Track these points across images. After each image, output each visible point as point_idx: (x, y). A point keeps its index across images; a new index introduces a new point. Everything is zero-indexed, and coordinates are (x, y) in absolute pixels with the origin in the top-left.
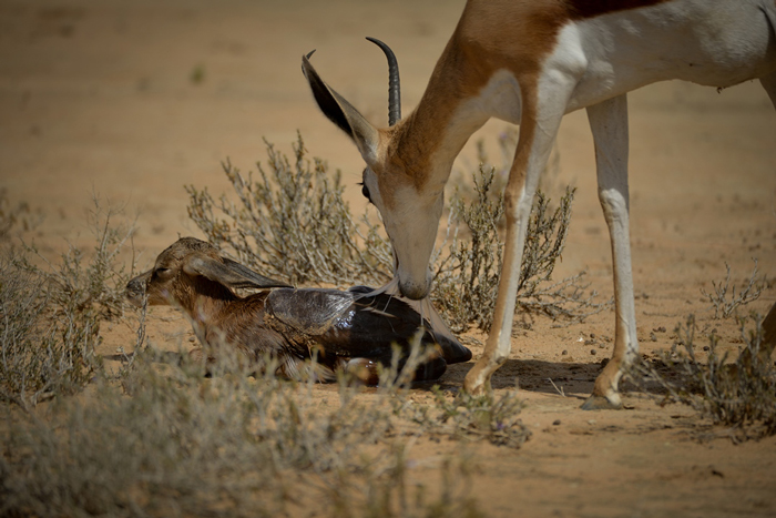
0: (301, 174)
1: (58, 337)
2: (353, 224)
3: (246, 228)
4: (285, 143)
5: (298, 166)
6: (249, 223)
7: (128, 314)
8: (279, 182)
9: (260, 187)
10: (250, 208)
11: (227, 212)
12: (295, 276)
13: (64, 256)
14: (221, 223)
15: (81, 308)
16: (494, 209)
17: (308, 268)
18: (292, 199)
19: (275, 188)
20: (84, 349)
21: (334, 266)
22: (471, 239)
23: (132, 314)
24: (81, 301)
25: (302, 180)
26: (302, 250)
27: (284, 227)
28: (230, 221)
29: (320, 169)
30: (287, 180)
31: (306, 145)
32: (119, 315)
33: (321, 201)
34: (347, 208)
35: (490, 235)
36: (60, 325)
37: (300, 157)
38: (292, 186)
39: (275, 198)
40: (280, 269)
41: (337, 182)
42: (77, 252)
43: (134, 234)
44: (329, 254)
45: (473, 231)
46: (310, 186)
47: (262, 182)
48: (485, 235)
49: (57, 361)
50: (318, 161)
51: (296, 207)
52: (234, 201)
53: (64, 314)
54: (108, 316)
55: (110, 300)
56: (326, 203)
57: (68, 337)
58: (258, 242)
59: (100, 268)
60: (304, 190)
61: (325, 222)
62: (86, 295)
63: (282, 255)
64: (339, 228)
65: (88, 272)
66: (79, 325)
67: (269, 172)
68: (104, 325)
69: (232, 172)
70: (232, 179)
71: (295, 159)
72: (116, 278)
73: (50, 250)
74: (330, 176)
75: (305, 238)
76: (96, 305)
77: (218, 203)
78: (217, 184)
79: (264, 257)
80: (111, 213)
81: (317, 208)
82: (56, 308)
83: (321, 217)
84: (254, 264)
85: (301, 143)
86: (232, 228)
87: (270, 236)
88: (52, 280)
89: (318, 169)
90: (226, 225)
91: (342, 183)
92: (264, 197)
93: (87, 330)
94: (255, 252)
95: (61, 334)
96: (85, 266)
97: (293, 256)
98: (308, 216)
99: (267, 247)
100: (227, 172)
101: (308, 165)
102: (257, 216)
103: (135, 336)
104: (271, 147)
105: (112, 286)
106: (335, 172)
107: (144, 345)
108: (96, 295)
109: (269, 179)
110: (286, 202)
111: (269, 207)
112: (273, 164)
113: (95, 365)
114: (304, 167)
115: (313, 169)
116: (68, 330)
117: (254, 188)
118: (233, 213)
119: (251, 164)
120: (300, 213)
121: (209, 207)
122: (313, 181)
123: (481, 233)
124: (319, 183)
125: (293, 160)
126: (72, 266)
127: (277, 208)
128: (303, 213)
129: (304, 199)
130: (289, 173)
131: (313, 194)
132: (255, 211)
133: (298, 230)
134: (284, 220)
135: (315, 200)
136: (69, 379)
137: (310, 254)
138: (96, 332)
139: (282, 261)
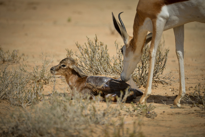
0: (96, 46)
1: (32, 89)
2: (110, 59)
3: (82, 60)
4: (92, 38)
5: (96, 44)
6: (83, 59)
7: (51, 83)
8: (91, 48)
9: (86, 50)
10: (83, 55)
11: (77, 56)
12: (95, 73)
13: (34, 68)
14: (75, 59)
15: (38, 81)
16: (148, 55)
17: (98, 71)
18: (94, 53)
19: (90, 50)
20: (39, 92)
21: (105, 70)
22: (141, 63)
23: (52, 83)
24: (38, 80)
25: (97, 48)
26: (97, 66)
27: (92, 60)
28: (78, 58)
29: (102, 45)
30: (93, 48)
31: (98, 38)
32: (48, 83)
33: (102, 53)
34: (109, 55)
35: (147, 62)
36: (33, 86)
37: (96, 42)
38: (94, 49)
39: (89, 52)
40: (91, 71)
41: (106, 48)
42: (37, 67)
43: (52, 62)
44: (104, 67)
45: (142, 61)
46: (99, 49)
47: (86, 48)
48: (145, 62)
49: (32, 95)
50: (101, 43)
51: (95, 55)
52: (79, 53)
53: (34, 83)
54: (46, 84)
55: (46, 79)
56: (103, 54)
57: (35, 89)
58: (85, 64)
59: (43, 71)
60: (97, 50)
61: (103, 59)
62: (40, 78)
63: (91, 67)
64: (106, 60)
65: (40, 72)
66: (38, 86)
67: (88, 45)
68: (44, 86)
69: (78, 45)
70: (78, 47)
71: (95, 42)
72: (48, 73)
73: (30, 66)
74: (104, 46)
75: (97, 63)
76: (42, 81)
77: (75, 54)
78: (74, 49)
79: (87, 68)
80: (46, 56)
81: (101, 55)
82: (32, 81)
83: (102, 57)
84: (84, 70)
85: (96, 38)
86: (78, 60)
87: (88, 62)
88: (31, 74)
89: (101, 45)
90: (77, 59)
91: (107, 49)
92: (87, 52)
93: (40, 87)
94: (84, 66)
95: (33, 88)
96: (39, 70)
97: (94, 68)
98: (98, 57)
99: (87, 65)
100: (77, 45)
101: (98, 44)
102: (85, 57)
103: (52, 89)
104: (89, 39)
105: (47, 76)
106: (105, 46)
107: (55, 91)
108: (42, 78)
109: (88, 47)
110: (92, 53)
111: (88, 55)
112: (89, 43)
113: (42, 96)
114: (97, 44)
115: (99, 45)
116: (35, 87)
117: (84, 50)
118: (79, 56)
119: (83, 43)
120: (96, 56)
121: (72, 55)
122: (100, 48)
123: (144, 62)
124: (101, 48)
125: (94, 42)
126: (36, 70)
127: (90, 55)
128: (97, 56)
129: (97, 53)
130: (93, 46)
131: (100, 51)
132: (84, 56)
133: (96, 61)
134: (92, 58)
135: (100, 53)
136: (35, 100)
137: (99, 67)
138: (42, 88)
139: (91, 69)
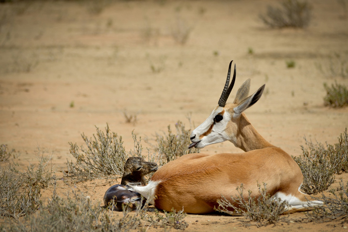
0: (108, 138)
1: (26, 195)
2: (126, 155)
3: (90, 157)
4: (102, 128)
5: (107, 135)
6: (91, 155)
7: (50, 186)
8: (101, 141)
9: (94, 142)
10: (91, 150)
11: (83, 151)
12: (107, 173)
13: (28, 167)
14: (81, 155)
15: (34, 184)
16: (174, 149)
17: (111, 170)
18: (105, 146)
19: (99, 143)
20: (35, 198)
21: (120, 169)
22: (166, 159)
23: (51, 186)
24: (34, 182)
25: (109, 140)
26: (109, 164)
27: (103, 156)
28: (84, 154)
29: (115, 136)
30: (103, 140)
31: (109, 128)
32: (47, 186)
33: (115, 147)
34: (124, 149)
35: (173, 157)
36: (27, 190)
37: (108, 132)
38: (105, 142)
39: (99, 146)
40: (101, 170)
41: (121, 141)
42: (32, 165)
43: (51, 159)
44: (118, 165)
45: (167, 156)
46: (111, 142)
47: (95, 141)
49: (26, 203)
50: (114, 133)
51: (107, 149)
52: (86, 148)
53: (28, 187)
54: (43, 187)
55: (44, 182)
56: (117, 148)
57: (30, 194)
58: (94, 161)
59: (40, 171)
60: (109, 143)
61: (117, 154)
62: (36, 180)
63: (102, 165)
64: (121, 156)
65: (36, 172)
66: (33, 190)
67: (97, 137)
68: (42, 190)
69: (85, 137)
70: (85, 140)
71: (106, 133)
72: (46, 174)
73: (22, 165)
74: (118, 138)
75: (110, 159)
76: (39, 183)
77: (80, 148)
78: (79, 141)
79: (96, 166)
80: (43, 152)
81: (114, 150)
82: (25, 185)
83: (115, 152)
84: (93, 169)
85: (108, 127)
86: (85, 157)
87: (98, 159)
88: (24, 175)
89: (114, 136)
90: (83, 156)
91: (122, 141)
92: (96, 146)
93: (36, 192)
94: (93, 164)
95: (27, 193)
96: (35, 170)
97: (106, 166)
98: (111, 152)
99: (97, 163)
100: (83, 137)
101: (111, 135)
102: (93, 152)
103: (52, 194)
104: (98, 129)
105: (44, 177)
106: (120, 137)
107: (56, 197)
108: (39, 180)
109: (97, 140)
110: (103, 147)
111: (97, 149)
112: (98, 135)
113: (39, 203)
114: (109, 135)
115: (112, 136)
116: (30, 192)
117: (92, 143)
118: (85, 152)
119: (91, 134)
120: (108, 151)
121: (77, 149)
122: (112, 140)
123: (170, 157)
124: (114, 141)
125: (105, 133)
126: (31, 170)
127: (100, 150)
128: (109, 151)
129: (109, 146)
130: (104, 138)
131: (112, 145)
132: (93, 151)
133: (107, 157)
134: (103, 153)
135: (113, 146)
136: (30, 208)
137: (112, 165)
138: (39, 193)
139: (102, 168)
